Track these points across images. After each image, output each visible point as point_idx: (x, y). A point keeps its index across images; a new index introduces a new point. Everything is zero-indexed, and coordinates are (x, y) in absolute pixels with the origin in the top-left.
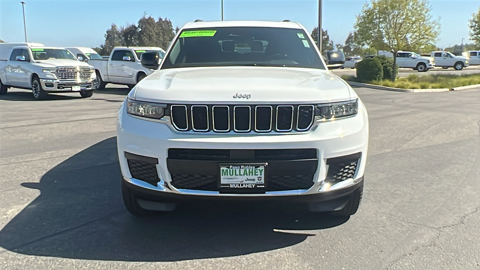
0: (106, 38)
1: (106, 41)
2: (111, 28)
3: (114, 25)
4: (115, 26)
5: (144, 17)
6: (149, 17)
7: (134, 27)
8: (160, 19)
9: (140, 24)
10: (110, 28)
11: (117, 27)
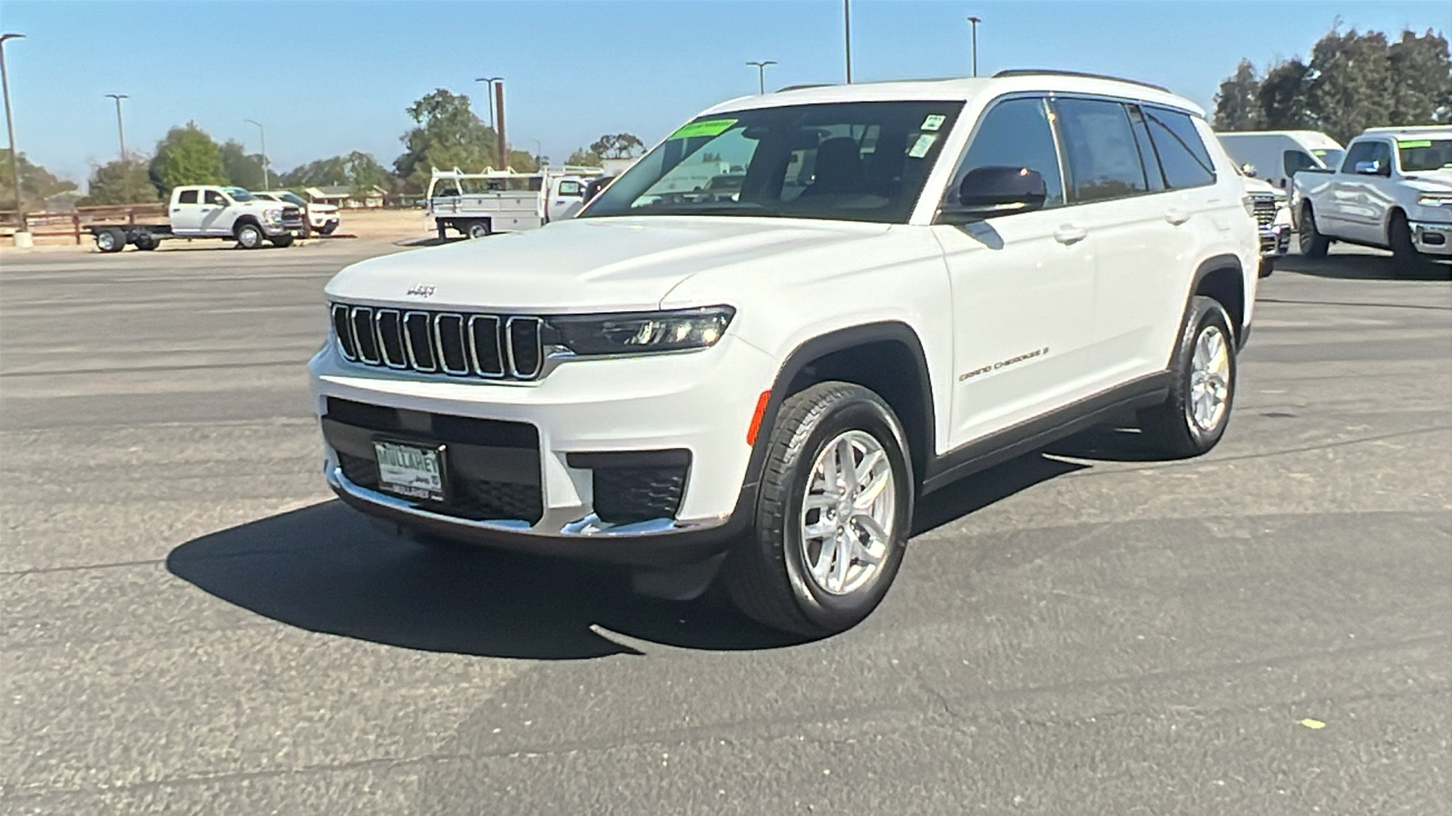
0: (1220, 105)
1: (1215, 114)
2: (1236, 72)
3: (1246, 65)
4: (1250, 66)
5: (1333, 32)
6: (1349, 30)
7: (1297, 66)
8: (1408, 35)
9: (1316, 57)
10: (1232, 73)
11: (1255, 69)
